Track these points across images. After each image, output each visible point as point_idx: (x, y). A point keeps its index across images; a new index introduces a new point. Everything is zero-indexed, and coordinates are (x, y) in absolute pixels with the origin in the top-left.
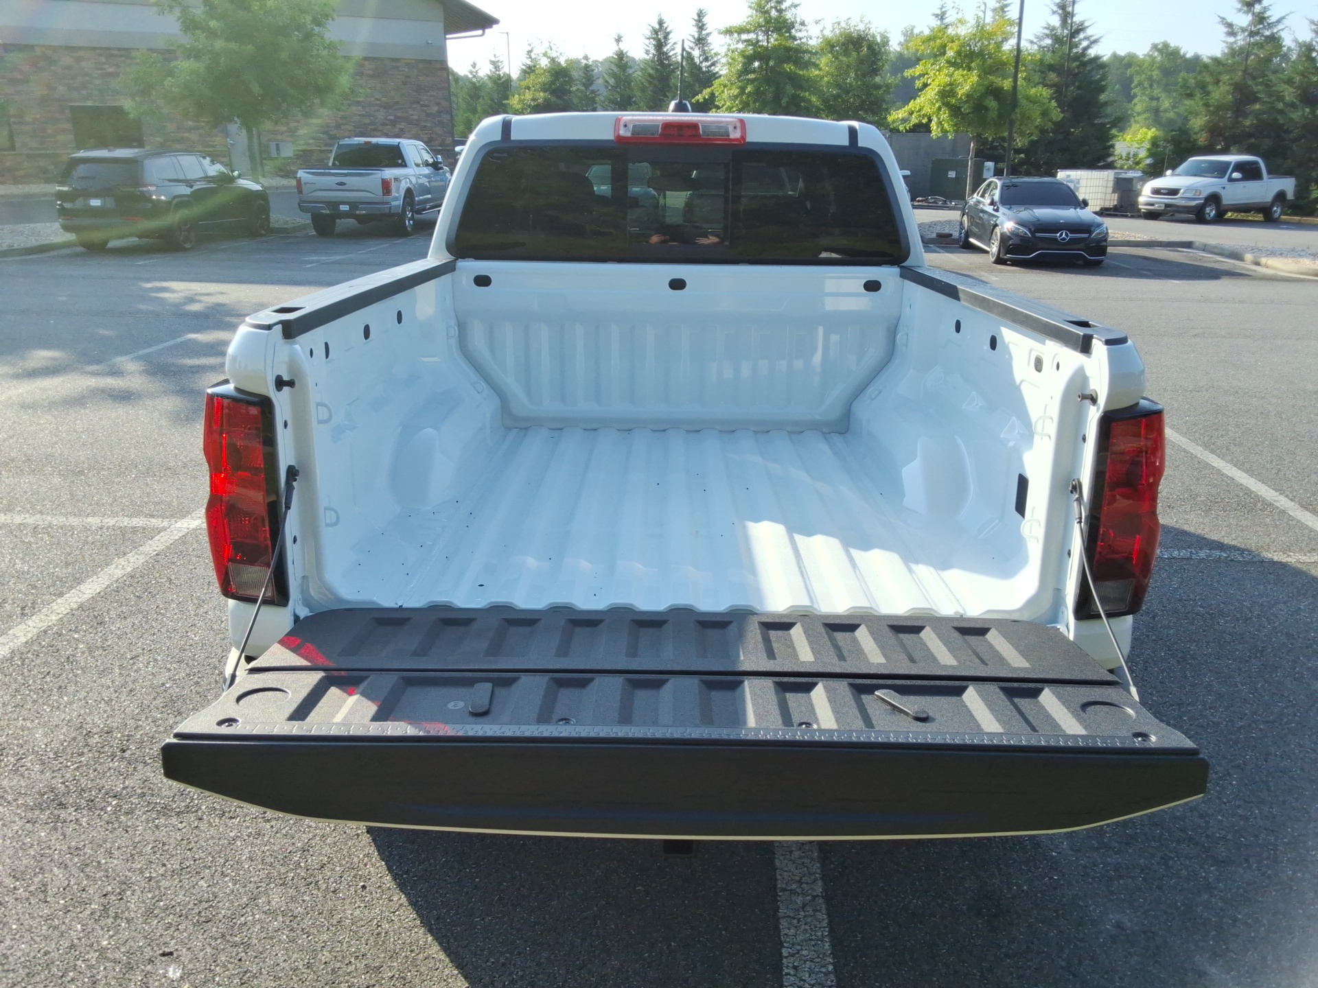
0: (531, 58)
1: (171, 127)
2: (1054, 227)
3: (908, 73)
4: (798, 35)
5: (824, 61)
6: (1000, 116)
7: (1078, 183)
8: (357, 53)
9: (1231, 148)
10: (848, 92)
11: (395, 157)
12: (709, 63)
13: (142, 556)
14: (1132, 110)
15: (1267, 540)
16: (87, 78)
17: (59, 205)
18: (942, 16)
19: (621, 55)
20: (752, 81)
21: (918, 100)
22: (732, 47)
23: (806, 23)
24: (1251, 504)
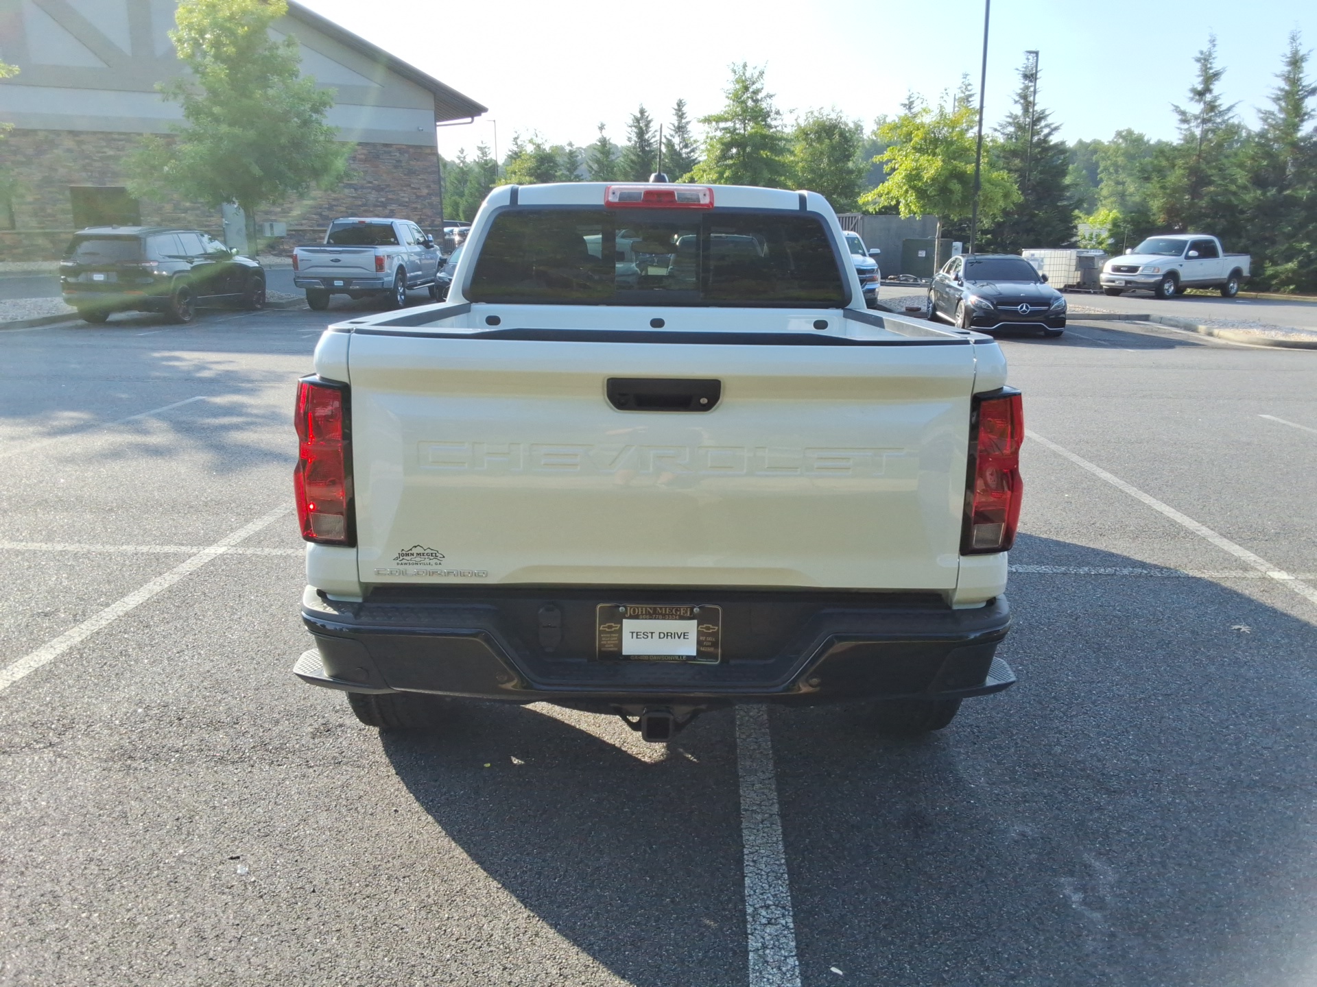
0: (517, 144)
1: (168, 207)
2: (1016, 300)
3: (877, 159)
4: (773, 123)
5: (798, 148)
6: (964, 198)
7: (1042, 261)
8: (353, 140)
9: (1189, 228)
10: (821, 176)
11: (388, 236)
12: (688, 150)
13: (176, 576)
14: (1098, 193)
15: (1186, 560)
16: (87, 161)
17: (63, 279)
18: (909, 106)
19: (604, 142)
20: (730, 167)
21: (886, 184)
22: (710, 135)
23: (781, 112)
24: (1174, 532)
